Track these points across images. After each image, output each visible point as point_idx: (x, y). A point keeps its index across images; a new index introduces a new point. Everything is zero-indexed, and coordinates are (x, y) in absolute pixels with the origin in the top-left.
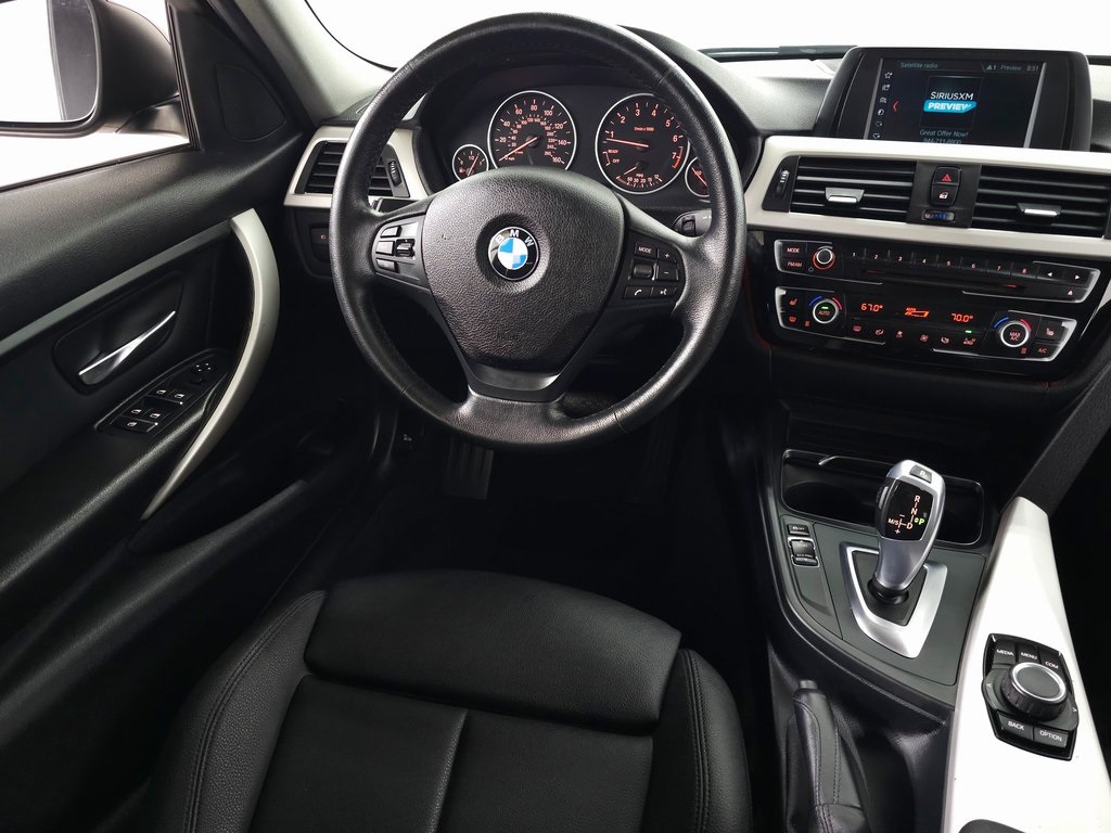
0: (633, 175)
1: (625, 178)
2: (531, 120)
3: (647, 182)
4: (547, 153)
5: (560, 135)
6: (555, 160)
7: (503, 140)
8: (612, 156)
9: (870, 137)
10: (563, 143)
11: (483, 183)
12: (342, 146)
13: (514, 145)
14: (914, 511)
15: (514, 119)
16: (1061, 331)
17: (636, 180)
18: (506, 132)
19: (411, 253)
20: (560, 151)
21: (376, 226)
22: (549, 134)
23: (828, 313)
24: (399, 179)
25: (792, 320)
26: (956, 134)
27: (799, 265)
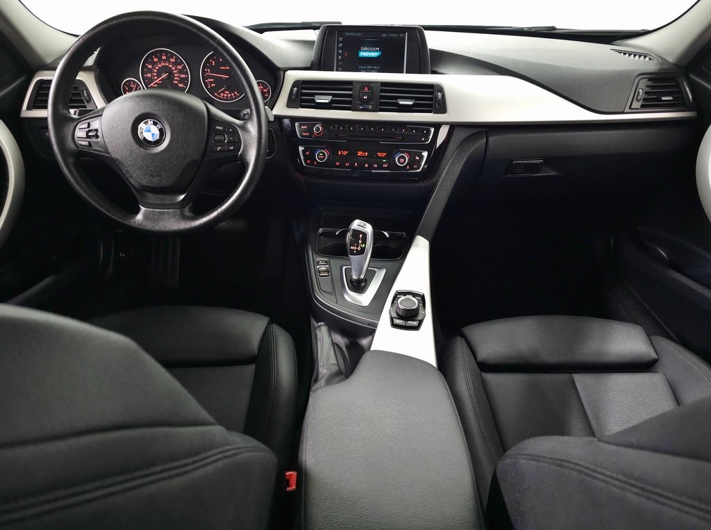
0: (223, 92)
1: (219, 94)
2: (163, 64)
3: (232, 96)
4: (175, 82)
5: (181, 72)
6: (180, 85)
7: (149, 75)
8: (211, 83)
9: (337, 70)
10: (183, 76)
11: (131, 98)
12: (50, 82)
13: (156, 78)
14: (360, 242)
15: (153, 64)
16: (422, 157)
17: (225, 95)
18: (150, 71)
19: (97, 136)
20: (183, 81)
21: (75, 123)
22: (174, 72)
23: (323, 157)
24: (90, 99)
25: (309, 162)
26: (375, 67)
27: (308, 134)
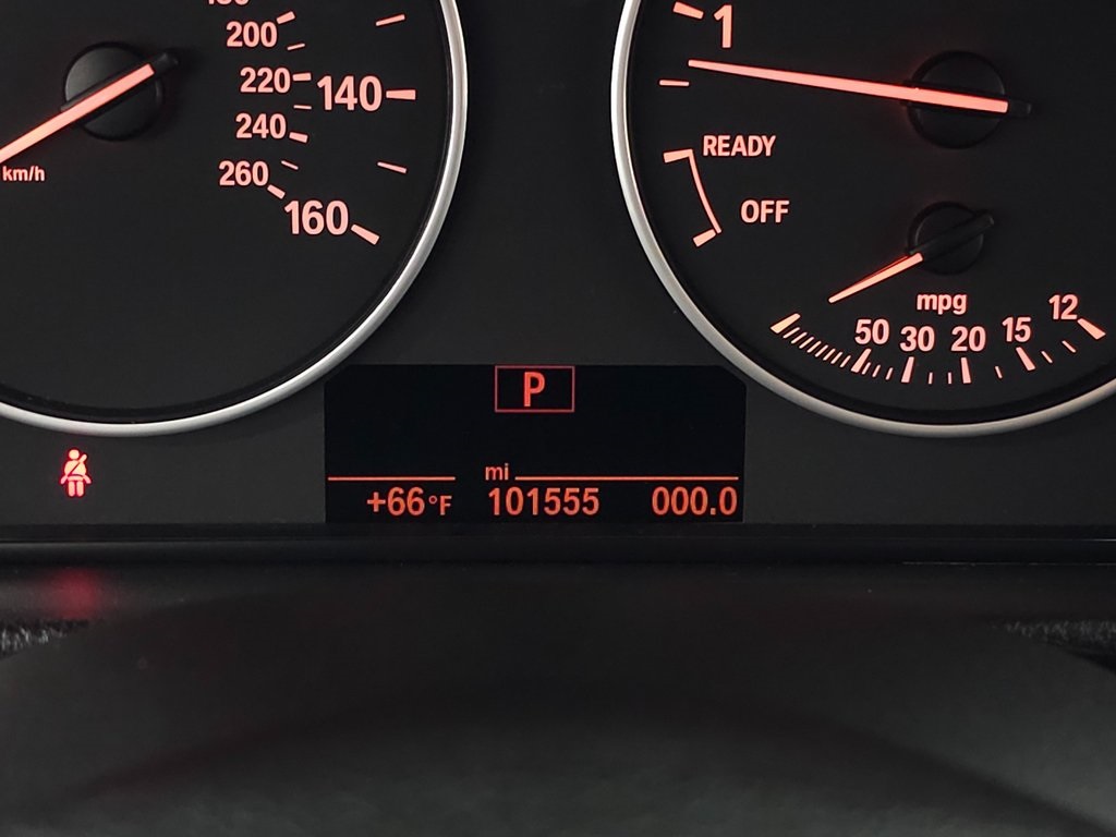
0: (895, 303)
3: (999, 348)
4: (237, 173)
6: (308, 217)
8: (732, 179)
17: (919, 339)
